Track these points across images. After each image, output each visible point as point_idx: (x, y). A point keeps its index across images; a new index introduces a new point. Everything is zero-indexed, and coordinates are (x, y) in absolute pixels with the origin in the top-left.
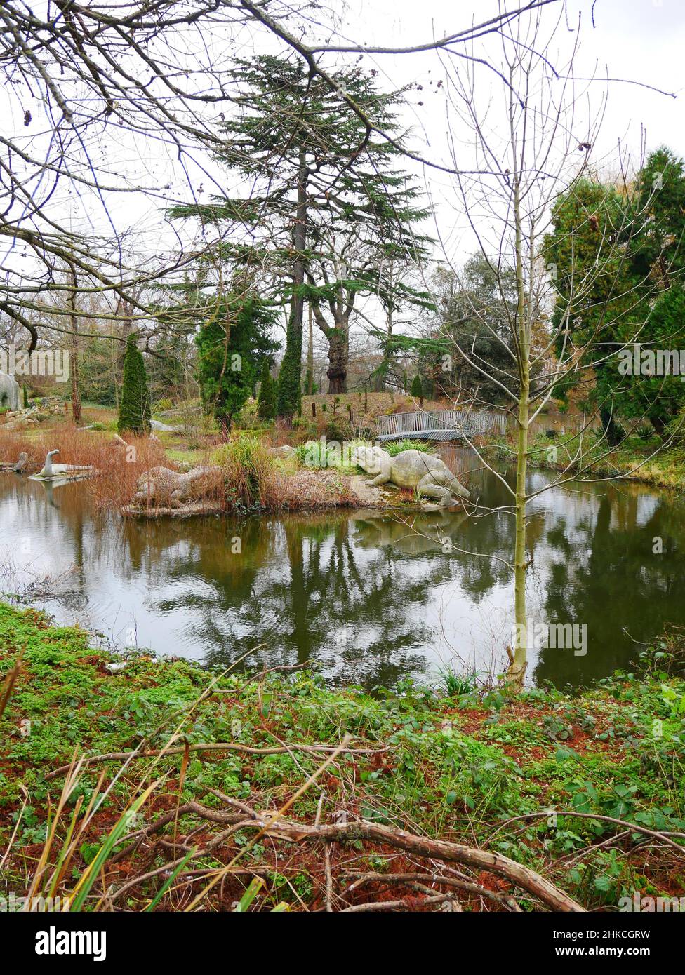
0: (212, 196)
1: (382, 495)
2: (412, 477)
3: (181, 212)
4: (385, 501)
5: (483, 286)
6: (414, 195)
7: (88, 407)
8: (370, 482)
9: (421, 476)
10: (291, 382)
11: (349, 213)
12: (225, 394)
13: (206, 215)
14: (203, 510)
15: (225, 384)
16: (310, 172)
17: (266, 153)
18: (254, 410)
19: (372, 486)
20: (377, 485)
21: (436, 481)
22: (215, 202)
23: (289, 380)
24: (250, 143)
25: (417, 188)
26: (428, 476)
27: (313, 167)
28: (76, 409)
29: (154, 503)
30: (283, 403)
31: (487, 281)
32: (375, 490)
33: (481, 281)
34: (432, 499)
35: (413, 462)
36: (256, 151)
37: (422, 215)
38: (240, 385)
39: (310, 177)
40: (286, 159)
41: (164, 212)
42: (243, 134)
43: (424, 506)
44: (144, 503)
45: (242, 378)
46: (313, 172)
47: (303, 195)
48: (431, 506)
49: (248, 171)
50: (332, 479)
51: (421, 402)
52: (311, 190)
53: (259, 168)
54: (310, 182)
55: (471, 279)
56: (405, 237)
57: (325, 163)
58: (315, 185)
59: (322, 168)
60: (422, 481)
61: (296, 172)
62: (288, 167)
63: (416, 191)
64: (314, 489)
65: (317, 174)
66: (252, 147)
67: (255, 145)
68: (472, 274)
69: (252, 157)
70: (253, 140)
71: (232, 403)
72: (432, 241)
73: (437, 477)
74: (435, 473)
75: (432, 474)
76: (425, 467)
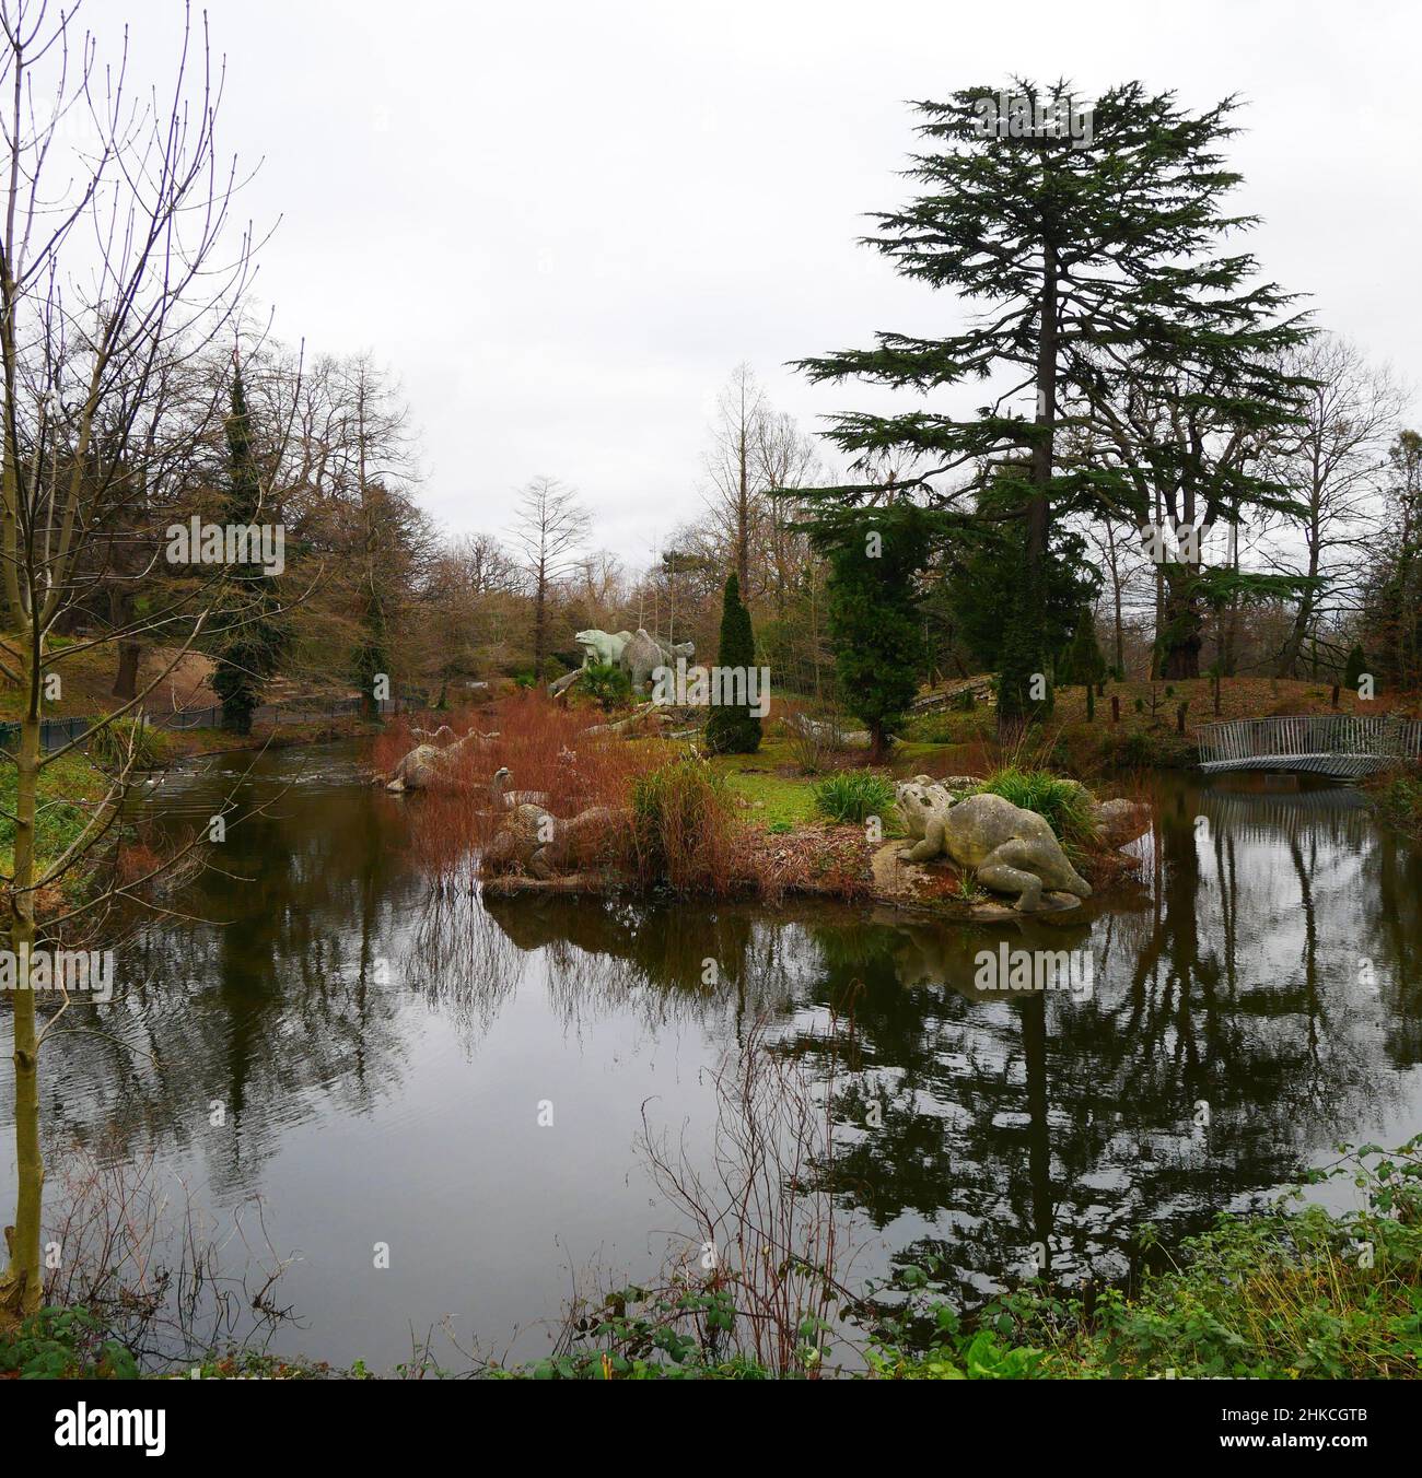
0: (882, 335)
1: (916, 882)
2: (975, 849)
3: (825, 367)
4: (916, 893)
8: (907, 853)
9: (991, 848)
15: (871, 661)
20: (916, 860)
21: (1014, 860)
24: (950, 241)
25: (1270, 287)
26: (999, 849)
32: (909, 870)
35: (979, 818)
36: (967, 254)
41: (797, 366)
43: (977, 909)
45: (900, 651)
50: (845, 844)
51: (1336, 695)
56: (1259, 380)
60: (990, 859)
63: (1272, 293)
64: (799, 861)
67: (947, 241)
69: (967, 263)
70: (943, 234)
71: (880, 695)
72: (1312, 384)
73: (1017, 851)
74: (1020, 844)
75: (1009, 845)
76: (1001, 831)
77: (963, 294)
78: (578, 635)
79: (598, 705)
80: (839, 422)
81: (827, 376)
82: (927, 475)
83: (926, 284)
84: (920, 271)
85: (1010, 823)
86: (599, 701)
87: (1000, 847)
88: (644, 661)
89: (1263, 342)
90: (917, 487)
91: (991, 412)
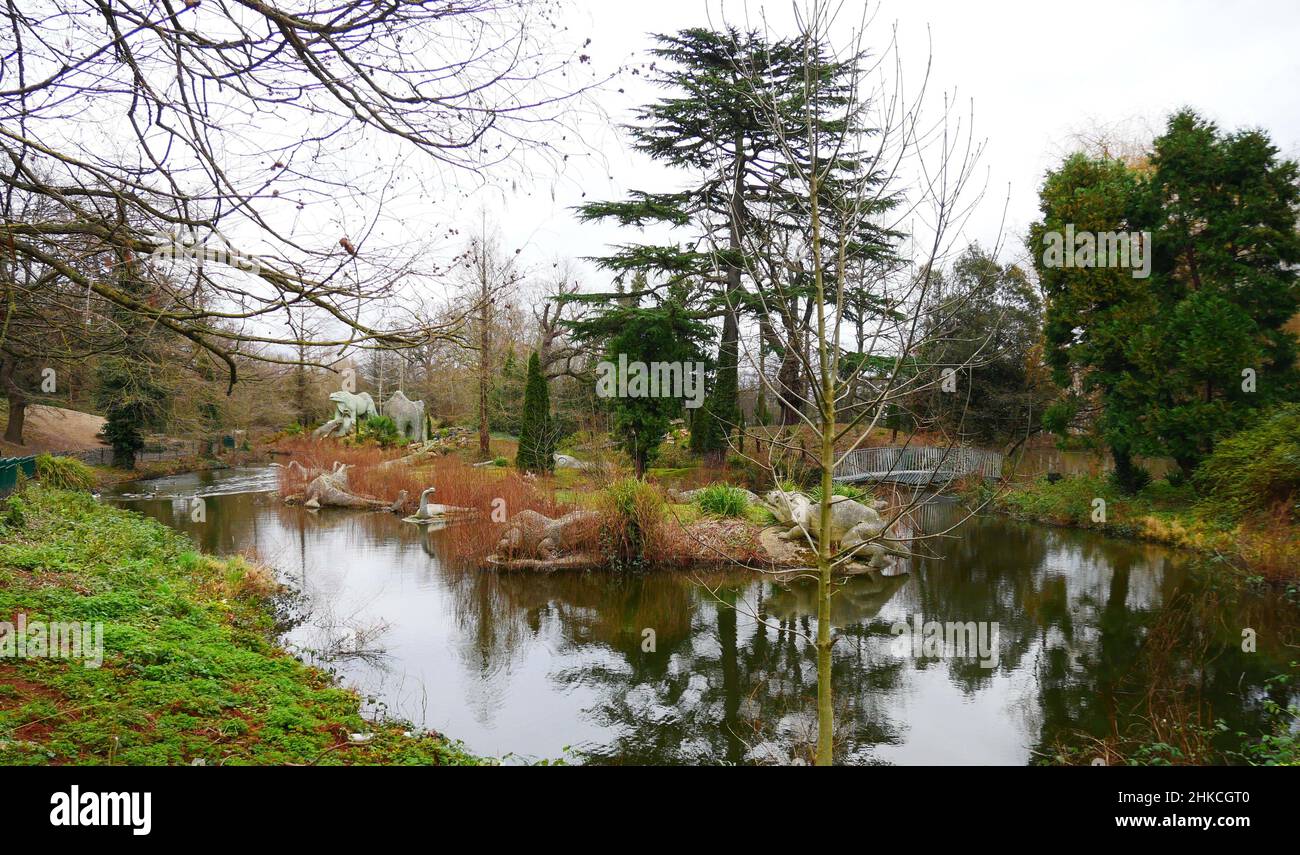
0: (631, 191)
1: (797, 552)
2: (835, 530)
3: (595, 212)
4: (799, 559)
5: (979, 290)
6: (878, 181)
7: (501, 439)
8: (784, 535)
9: (847, 529)
10: (724, 411)
11: (795, 205)
12: (638, 425)
13: (628, 213)
14: (573, 564)
15: (639, 413)
16: (746, 158)
17: (697, 140)
18: (686, 445)
19: (785, 540)
20: (792, 539)
21: (865, 536)
22: (634, 198)
23: (720, 408)
24: (676, 130)
25: (880, 172)
26: (854, 530)
27: (750, 153)
28: (484, 441)
29: (516, 554)
30: (714, 436)
31: (984, 281)
32: (789, 545)
33: (975, 283)
34: (860, 558)
35: (837, 512)
36: (684, 138)
37: (886, 204)
38: (657, 414)
39: (748, 165)
40: (718, 146)
41: (575, 210)
42: (666, 120)
43: (848, 567)
44: (506, 551)
46: (751, 159)
47: (740, 187)
48: (858, 567)
49: (678, 161)
50: (738, 530)
51: (895, 434)
52: (750, 180)
53: (691, 157)
54: (749, 171)
55: (964, 282)
56: (866, 231)
57: (763, 148)
58: (754, 173)
59: (761, 154)
60: (847, 535)
61: (731, 160)
62: (722, 154)
63: (879, 176)
64: (713, 542)
65: (756, 161)
66: (677, 134)
67: (679, 130)
68: (963, 275)
69: (679, 144)
70: (678, 126)
71: (647, 436)
72: (901, 236)
73: (867, 530)
74: (865, 526)
75: (860, 526)
76: (853, 518)
77: (667, 165)
78: (332, 395)
79: (378, 446)
80: (619, 250)
81: (590, 217)
82: (657, 287)
83: (646, 156)
84: (645, 148)
85: (858, 513)
86: (378, 443)
87: (855, 528)
88: (404, 414)
89: (868, 207)
90: (650, 295)
91: (694, 246)
